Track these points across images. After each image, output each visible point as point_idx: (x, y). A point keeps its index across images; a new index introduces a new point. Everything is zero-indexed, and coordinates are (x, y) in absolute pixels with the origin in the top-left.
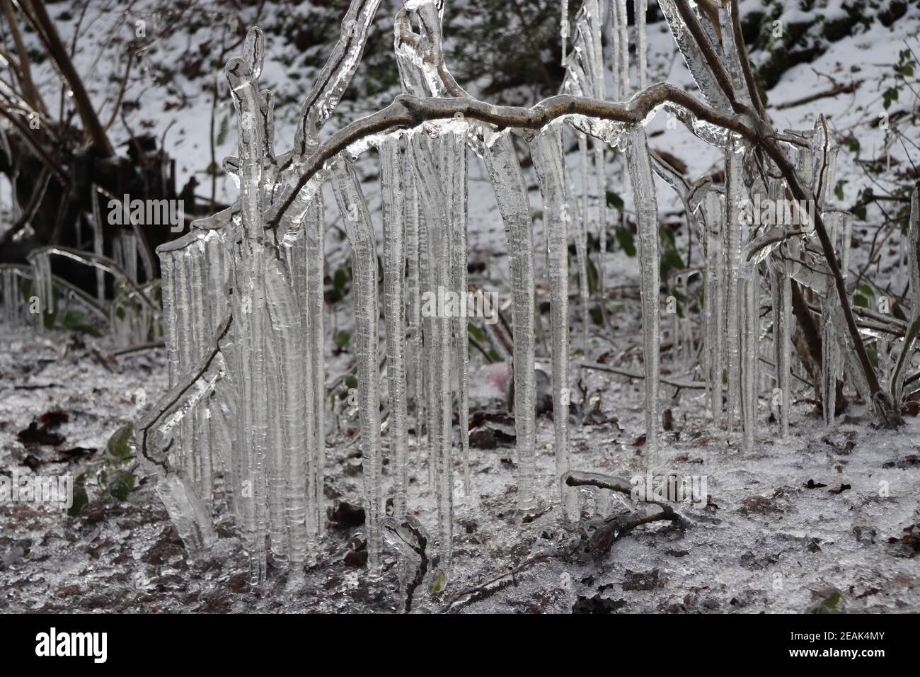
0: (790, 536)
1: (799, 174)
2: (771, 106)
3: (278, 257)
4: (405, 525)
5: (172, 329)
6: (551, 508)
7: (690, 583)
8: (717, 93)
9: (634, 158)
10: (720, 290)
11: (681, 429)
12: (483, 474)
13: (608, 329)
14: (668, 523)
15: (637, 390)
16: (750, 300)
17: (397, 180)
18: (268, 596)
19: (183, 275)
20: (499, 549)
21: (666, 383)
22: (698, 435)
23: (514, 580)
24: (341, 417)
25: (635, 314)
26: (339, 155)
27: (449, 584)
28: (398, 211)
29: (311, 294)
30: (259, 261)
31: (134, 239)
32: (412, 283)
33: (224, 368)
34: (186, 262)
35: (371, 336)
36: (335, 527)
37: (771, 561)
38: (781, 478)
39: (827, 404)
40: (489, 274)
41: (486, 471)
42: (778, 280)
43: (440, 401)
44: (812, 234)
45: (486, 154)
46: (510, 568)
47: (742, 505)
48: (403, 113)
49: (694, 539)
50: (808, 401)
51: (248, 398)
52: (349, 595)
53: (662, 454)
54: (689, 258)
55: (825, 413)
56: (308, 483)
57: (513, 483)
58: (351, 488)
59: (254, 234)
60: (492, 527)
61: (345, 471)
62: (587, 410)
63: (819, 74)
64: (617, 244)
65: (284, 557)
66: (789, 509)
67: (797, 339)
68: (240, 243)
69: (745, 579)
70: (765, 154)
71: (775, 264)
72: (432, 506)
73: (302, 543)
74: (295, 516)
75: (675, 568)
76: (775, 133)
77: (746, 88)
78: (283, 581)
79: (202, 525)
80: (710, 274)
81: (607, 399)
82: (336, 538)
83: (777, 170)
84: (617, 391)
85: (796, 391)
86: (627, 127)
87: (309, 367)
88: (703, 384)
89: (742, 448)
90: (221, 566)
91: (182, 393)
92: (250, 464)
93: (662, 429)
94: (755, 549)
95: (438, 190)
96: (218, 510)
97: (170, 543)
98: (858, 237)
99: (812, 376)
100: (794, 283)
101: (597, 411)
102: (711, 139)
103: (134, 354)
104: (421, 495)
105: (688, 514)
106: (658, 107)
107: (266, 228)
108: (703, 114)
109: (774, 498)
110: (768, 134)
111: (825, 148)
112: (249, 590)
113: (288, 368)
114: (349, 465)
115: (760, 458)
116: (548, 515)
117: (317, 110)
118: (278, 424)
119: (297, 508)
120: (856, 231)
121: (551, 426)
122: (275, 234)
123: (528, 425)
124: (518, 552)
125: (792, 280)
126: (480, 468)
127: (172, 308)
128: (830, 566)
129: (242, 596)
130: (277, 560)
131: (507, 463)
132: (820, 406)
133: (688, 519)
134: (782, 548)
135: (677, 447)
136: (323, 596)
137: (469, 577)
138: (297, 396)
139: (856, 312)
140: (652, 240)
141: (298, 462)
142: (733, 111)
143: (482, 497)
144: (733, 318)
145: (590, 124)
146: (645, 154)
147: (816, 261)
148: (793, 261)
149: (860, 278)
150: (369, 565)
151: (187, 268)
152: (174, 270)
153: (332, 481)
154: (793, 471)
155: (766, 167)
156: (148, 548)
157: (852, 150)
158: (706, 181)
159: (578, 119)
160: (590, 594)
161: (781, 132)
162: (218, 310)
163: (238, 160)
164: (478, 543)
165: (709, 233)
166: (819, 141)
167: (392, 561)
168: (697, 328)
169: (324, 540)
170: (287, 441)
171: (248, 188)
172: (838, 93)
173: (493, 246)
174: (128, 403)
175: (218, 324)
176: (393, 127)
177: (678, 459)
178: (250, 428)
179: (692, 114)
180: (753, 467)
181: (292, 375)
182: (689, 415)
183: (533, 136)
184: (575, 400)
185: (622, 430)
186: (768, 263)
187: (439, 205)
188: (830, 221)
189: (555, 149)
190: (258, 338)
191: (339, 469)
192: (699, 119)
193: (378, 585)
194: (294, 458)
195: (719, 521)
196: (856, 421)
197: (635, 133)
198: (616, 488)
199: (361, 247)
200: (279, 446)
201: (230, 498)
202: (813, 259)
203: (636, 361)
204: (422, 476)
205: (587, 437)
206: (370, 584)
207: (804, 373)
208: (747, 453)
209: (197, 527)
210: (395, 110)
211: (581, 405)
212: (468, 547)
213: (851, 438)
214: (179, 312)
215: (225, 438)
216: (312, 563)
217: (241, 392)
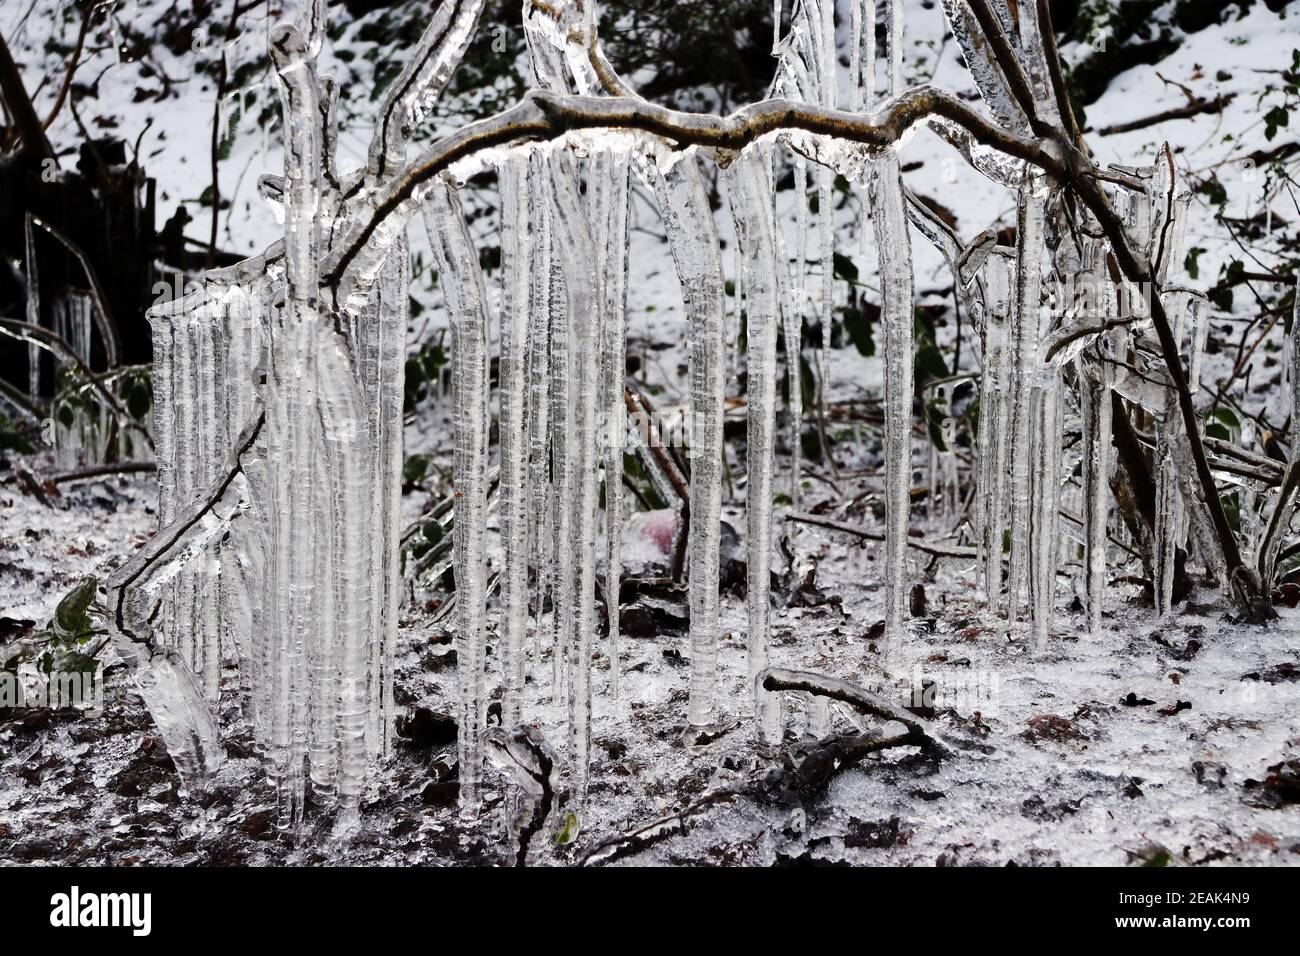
0: (1098, 774)
1: (1128, 232)
2: (1090, 129)
3: (337, 329)
4: (520, 739)
5: (167, 436)
6: (739, 724)
7: (947, 838)
8: (1009, 105)
9: (880, 201)
10: (1003, 404)
11: (938, 614)
12: (636, 673)
13: (827, 466)
14: (915, 750)
15: (871, 558)
16: (1049, 420)
17: (524, 219)
18: (305, 846)
19: (186, 354)
20: (659, 782)
21: (917, 547)
22: (964, 624)
23: (682, 826)
24: (416, 583)
25: (871, 444)
26: (438, 179)
27: (582, 833)
28: (525, 266)
29: (385, 388)
30: (310, 334)
31: (88, 301)
32: (537, 378)
33: (246, 498)
34: (191, 335)
35: (477, 453)
36: (407, 745)
37: (1068, 809)
38: (1086, 691)
39: (1161, 584)
40: (645, 375)
41: (640, 668)
42: (1092, 393)
43: (578, 556)
44: (1146, 325)
45: (659, 184)
46: (676, 810)
47: (1028, 727)
48: (537, 118)
49: (954, 775)
50: (1133, 580)
51: (284, 540)
52: (429, 845)
53: (908, 651)
54: (956, 360)
55: (1156, 598)
56: (370, 676)
57: (681, 686)
58: (432, 690)
59: (303, 293)
60: (649, 750)
61: (423, 664)
62: (794, 585)
63: (1166, 82)
64: (845, 336)
65: (328, 788)
66: (1098, 735)
67: (1118, 485)
68: (280, 305)
69: (1029, 833)
70: (1078, 200)
71: (1088, 367)
72: (557, 719)
73: (358, 766)
74: (350, 725)
75: (924, 817)
76: (1095, 169)
77: (1053, 98)
78: (328, 823)
79: (203, 737)
80: (989, 381)
81: (826, 570)
82: (409, 762)
83: (1096, 225)
84: (840, 559)
85: (1114, 565)
86: (872, 151)
87: (378, 499)
88: (972, 550)
89: (1030, 645)
90: (232, 799)
91: (180, 533)
92: (285, 643)
93: (908, 614)
94: (1045, 791)
95: (586, 236)
96: (227, 718)
97: (153, 764)
98: (1219, 336)
99: (1139, 542)
100: (1116, 397)
101: (809, 585)
102: (997, 174)
103: (85, 481)
104: (540, 702)
105: (946, 738)
106: (920, 123)
107: (322, 285)
108: (986, 136)
109: (1076, 719)
110: (1083, 169)
111: (1170, 194)
112: (274, 836)
113: (348, 499)
114: (430, 654)
115: (1056, 661)
116: (736, 734)
117: (405, 109)
118: (329, 585)
119: (353, 712)
120: (1215, 327)
121: (740, 606)
122: (334, 294)
123: (708, 597)
124: (687, 787)
125: (1113, 392)
126: (631, 664)
127: (168, 403)
128: (1156, 818)
129: (264, 845)
130: (318, 792)
131: (673, 658)
132: (1149, 588)
133: (946, 745)
134: (1085, 791)
135: (931, 642)
136: (389, 847)
137: (612, 824)
138: (359, 542)
139: (1210, 446)
140: (903, 324)
141: (358, 642)
142: (1032, 134)
143: (634, 706)
144: (1023, 447)
145: (816, 146)
146: (898, 193)
147: (1150, 364)
148: (1115, 363)
149: (1218, 398)
150: (461, 802)
151: (193, 342)
152: (172, 346)
153: (403, 677)
154: (1106, 681)
155: (1080, 221)
156: (116, 771)
157: (1213, 202)
158: (988, 239)
159: (799, 136)
160: (796, 851)
161: (1103, 168)
162: (240, 409)
163: (282, 180)
164: (627, 773)
165: (990, 317)
166: (1160, 182)
167: (496, 796)
168: (966, 469)
169: (391, 764)
170: (341, 610)
171: (297, 223)
172: (1196, 112)
173: (652, 332)
174: (81, 553)
175: (239, 431)
176: (521, 139)
177: (933, 658)
178: (286, 588)
179: (970, 135)
180: (1045, 673)
181: (353, 508)
182: (949, 597)
183: (729, 160)
184: (777, 570)
185: (847, 616)
186: (1078, 365)
187: (586, 258)
188: (1173, 306)
189: (763, 180)
190: (305, 451)
191: (414, 660)
192: (981, 143)
193: (473, 832)
194: (352, 636)
195: (992, 749)
196: (1204, 611)
197: (883, 161)
198: (839, 696)
199: (467, 318)
200: (328, 617)
201: (247, 698)
202: (1146, 362)
203: (869, 516)
204: (542, 673)
205: (795, 623)
206: (462, 830)
207: (1127, 538)
208: (1038, 654)
209: (196, 739)
210: (525, 113)
211: (786, 578)
212: (612, 779)
213: (1194, 635)
214: (178, 411)
215: (242, 607)
216: (373, 798)
217: (274, 533)
